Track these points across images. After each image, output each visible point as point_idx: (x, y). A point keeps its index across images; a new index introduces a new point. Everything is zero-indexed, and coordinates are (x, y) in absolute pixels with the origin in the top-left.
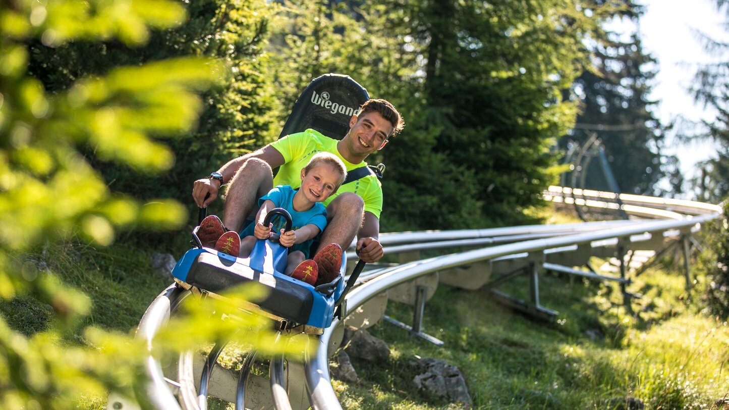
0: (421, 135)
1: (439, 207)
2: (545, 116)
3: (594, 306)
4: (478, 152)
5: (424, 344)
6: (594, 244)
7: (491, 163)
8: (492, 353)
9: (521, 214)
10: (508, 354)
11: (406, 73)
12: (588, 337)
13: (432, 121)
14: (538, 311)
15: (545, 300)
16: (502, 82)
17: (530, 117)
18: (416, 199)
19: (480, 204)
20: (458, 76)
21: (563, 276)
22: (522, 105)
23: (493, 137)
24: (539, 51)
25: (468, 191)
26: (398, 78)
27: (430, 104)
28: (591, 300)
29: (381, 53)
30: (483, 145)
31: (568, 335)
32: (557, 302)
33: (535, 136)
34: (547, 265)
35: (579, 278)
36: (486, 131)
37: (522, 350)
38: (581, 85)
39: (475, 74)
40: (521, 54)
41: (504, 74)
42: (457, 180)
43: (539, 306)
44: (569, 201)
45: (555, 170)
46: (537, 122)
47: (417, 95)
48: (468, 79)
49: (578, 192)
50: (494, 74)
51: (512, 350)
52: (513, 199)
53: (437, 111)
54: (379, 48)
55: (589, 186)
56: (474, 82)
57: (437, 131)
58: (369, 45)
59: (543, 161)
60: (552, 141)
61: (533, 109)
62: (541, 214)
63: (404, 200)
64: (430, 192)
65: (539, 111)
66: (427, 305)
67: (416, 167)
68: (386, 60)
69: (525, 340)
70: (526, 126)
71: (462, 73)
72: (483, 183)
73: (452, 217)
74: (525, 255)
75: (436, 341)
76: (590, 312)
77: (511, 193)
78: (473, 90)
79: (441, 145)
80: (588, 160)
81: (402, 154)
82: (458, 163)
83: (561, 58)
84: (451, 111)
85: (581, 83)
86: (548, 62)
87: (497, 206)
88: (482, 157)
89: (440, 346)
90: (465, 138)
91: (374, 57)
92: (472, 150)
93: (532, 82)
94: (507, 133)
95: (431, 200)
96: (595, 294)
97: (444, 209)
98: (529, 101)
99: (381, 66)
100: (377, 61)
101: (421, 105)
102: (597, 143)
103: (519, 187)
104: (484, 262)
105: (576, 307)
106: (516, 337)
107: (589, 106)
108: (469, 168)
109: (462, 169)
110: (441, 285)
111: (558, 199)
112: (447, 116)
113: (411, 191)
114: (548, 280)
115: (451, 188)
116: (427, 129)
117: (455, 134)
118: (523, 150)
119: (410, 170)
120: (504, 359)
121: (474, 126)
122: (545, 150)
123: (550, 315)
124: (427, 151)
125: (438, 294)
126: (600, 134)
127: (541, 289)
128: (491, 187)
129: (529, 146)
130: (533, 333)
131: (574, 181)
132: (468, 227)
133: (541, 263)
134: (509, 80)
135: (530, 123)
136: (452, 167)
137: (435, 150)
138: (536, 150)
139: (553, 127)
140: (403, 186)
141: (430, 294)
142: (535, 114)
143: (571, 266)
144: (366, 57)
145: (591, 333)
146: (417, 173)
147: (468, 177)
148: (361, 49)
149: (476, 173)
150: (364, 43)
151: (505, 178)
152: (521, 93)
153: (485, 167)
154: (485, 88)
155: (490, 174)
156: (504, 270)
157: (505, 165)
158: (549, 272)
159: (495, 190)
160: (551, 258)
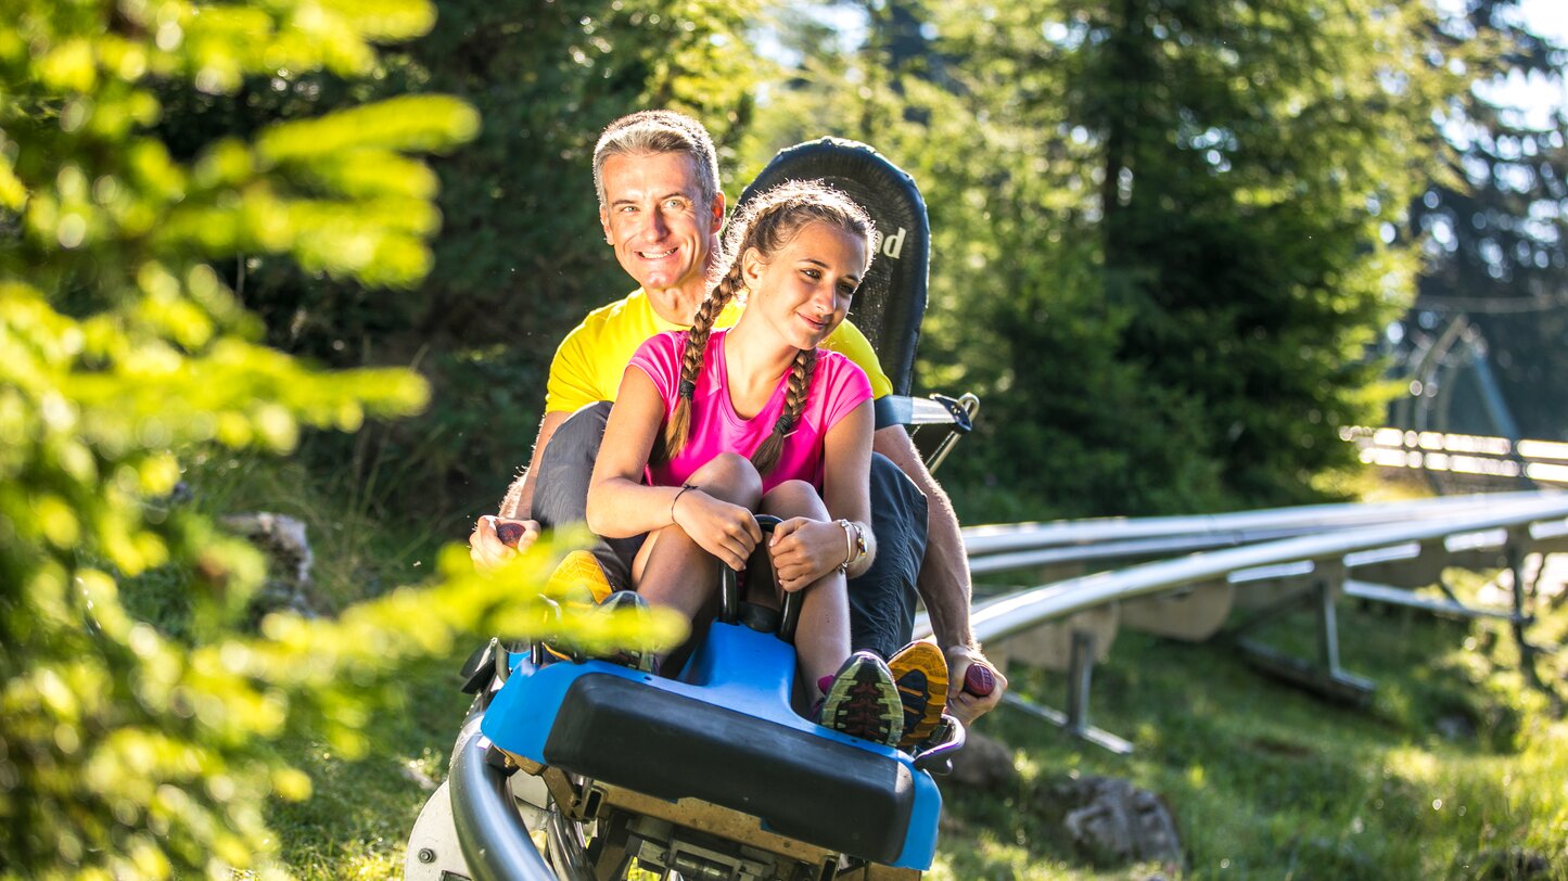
0: (1083, 327)
1: (1131, 472)
2: (1355, 282)
3: (1459, 674)
4: (1212, 359)
5: (1092, 751)
6: (1455, 544)
7: (1240, 382)
8: (1233, 767)
9: (1308, 487)
10: (1268, 769)
11: (1059, 200)
12: (1442, 734)
13: (1115, 297)
14: (1337, 684)
15: (1346, 662)
16: (1259, 213)
17: (1319, 284)
18: (1082, 459)
19: (1215, 467)
20: (1168, 204)
21: (1392, 610)
22: (1302, 260)
23: (1244, 327)
24: (1333, 145)
25: (1190, 440)
26: (1046, 212)
27: (1113, 263)
28: (1453, 658)
29: (1008, 160)
30: (1224, 348)
31: (1391, 730)
32: (1377, 664)
33: (1328, 325)
34: (1354, 588)
35: (1425, 615)
36: (1228, 316)
37: (1295, 761)
38: (1446, 218)
39: (1200, 199)
40: (1298, 152)
41: (1265, 197)
42: (1167, 420)
43: (1338, 673)
44: (1415, 461)
45: (1378, 393)
46: (1333, 292)
47: (1085, 246)
48: (1187, 208)
49: (1430, 440)
50: (1242, 197)
51: (1275, 760)
52: (1288, 458)
53: (1125, 278)
54: (1001, 151)
55: (1458, 425)
56: (1199, 214)
57: (1121, 317)
58: (982, 145)
59: (1349, 377)
60: (1363, 334)
61: (1325, 267)
62: (1346, 484)
63: (1057, 462)
64: (1111, 443)
65: (1338, 272)
66: (1097, 673)
67: (1080, 392)
68: (1016, 176)
69: (1303, 738)
70: (1313, 305)
71: (1176, 196)
72: (1222, 424)
73: (1158, 496)
74: (1305, 568)
75: (1117, 744)
76: (1447, 686)
77: (1282, 441)
78: (1197, 232)
79: (1132, 345)
80: (1451, 376)
81: (1049, 367)
82: (1169, 382)
83: (1389, 162)
84: (1151, 274)
85: (1445, 213)
86: (1354, 168)
87: (1256, 472)
88: (1221, 370)
89: (1124, 755)
90: (1183, 334)
91: (993, 171)
92: (1200, 356)
93: (1321, 210)
94: (1273, 317)
95: (1113, 461)
96: (1459, 646)
97: (1142, 478)
98: (1316, 252)
99: (1008, 191)
100: (996, 180)
101: (1092, 268)
102: (1470, 337)
103: (1303, 438)
104: (1217, 581)
105: (1421, 674)
106: (1282, 733)
107: (1464, 262)
108: (1190, 392)
109: (1178, 393)
110: (1125, 633)
111: (1397, 460)
112: (1144, 286)
113: (1071, 444)
114: (1364, 621)
115: (1154, 434)
116: (1103, 317)
117: (1163, 324)
118: (1307, 354)
119: (1067, 401)
120: (1258, 780)
121: (1203, 305)
122: (1354, 353)
123: (1359, 691)
124: (1103, 358)
125: (1116, 649)
126: (1477, 320)
127: (1342, 638)
128: (1236, 431)
129: (1317, 343)
130: (1327, 727)
131: (1421, 416)
132: (1188, 510)
133: (1339, 582)
134: (1275, 208)
135: (1321, 298)
136: (1156, 391)
137: (1122, 356)
138: (1336, 353)
139: (1368, 308)
140: (1053, 432)
141: (1101, 651)
142: (1330, 280)
143: (1409, 585)
144: (977, 169)
145: (1450, 727)
146: (1082, 407)
147: (1190, 410)
148: (965, 153)
149: (1209, 403)
150: (970, 142)
151: (1273, 418)
152: (1298, 235)
153: (1228, 392)
154: (1223, 226)
155: (1238, 405)
156: (1264, 599)
157: (1269, 387)
158: (1365, 604)
159: (1248, 438)
160: (1360, 573)
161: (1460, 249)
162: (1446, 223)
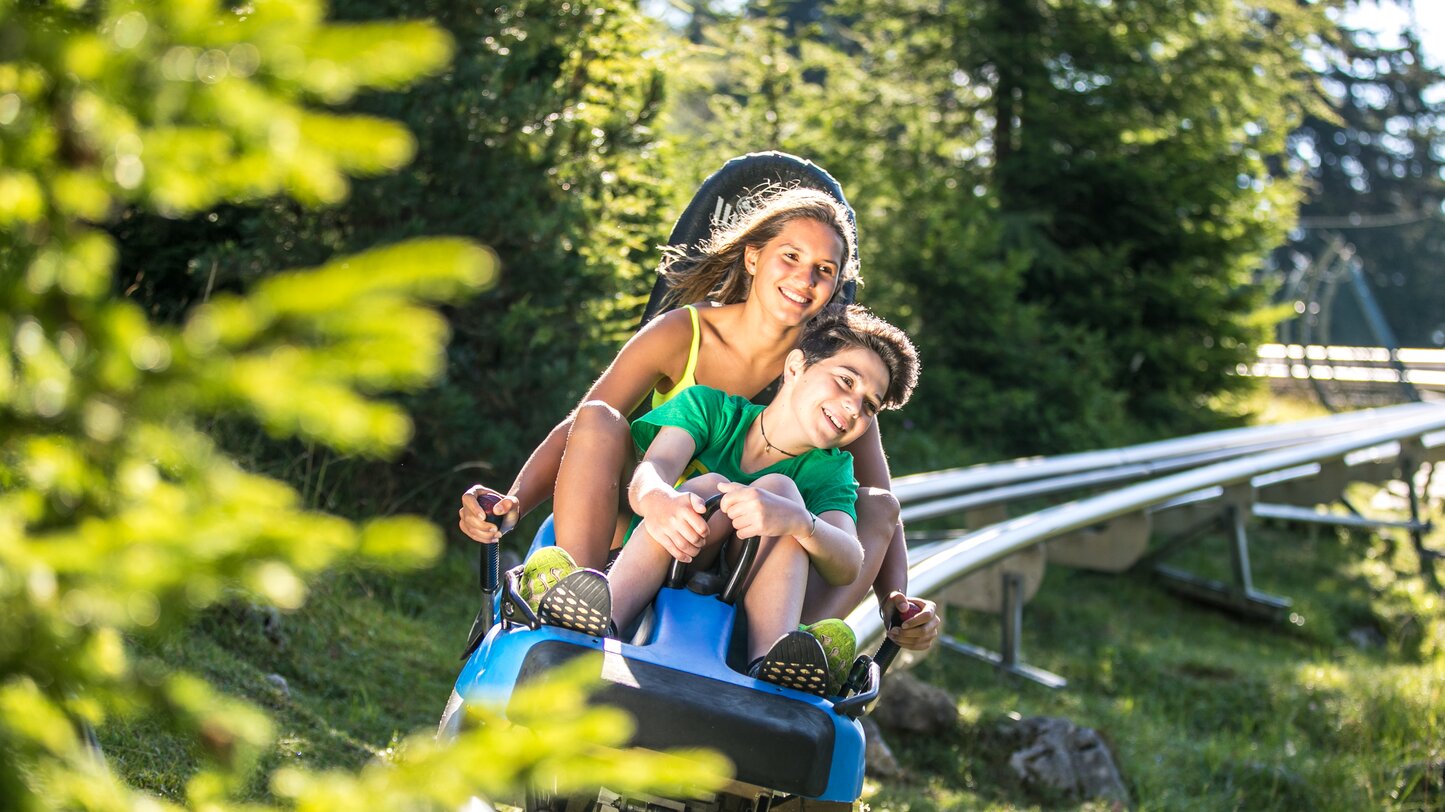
0: (991, 272)
1: (1040, 410)
2: (1237, 210)
3: (1362, 582)
4: (1109, 294)
5: (1028, 689)
6: (1353, 460)
7: (1137, 314)
8: (1163, 694)
9: (1206, 409)
10: (1197, 694)
11: (958, 150)
12: (1354, 644)
13: (1013, 241)
14: (1251, 602)
15: (1261, 577)
16: (1145, 152)
17: (1206, 215)
18: (994, 398)
19: (1120, 397)
20: (1058, 148)
21: (1295, 527)
22: (1190, 194)
23: (1136, 262)
24: (1213, 84)
25: (1095, 374)
26: (941, 161)
27: (1007, 208)
28: (1355, 570)
29: (904, 113)
30: (1118, 282)
31: (1313, 645)
32: (1288, 579)
33: (1218, 253)
34: (1262, 510)
35: (1329, 530)
36: (1123, 251)
37: (1222, 683)
38: (1309, 138)
39: (1091, 141)
40: (1178, 93)
41: (1149, 136)
42: (1071, 355)
43: (1252, 592)
44: (1300, 372)
45: (1266, 316)
46: (1220, 223)
47: (980, 191)
48: (1077, 151)
49: (1316, 352)
50: (1128, 137)
51: (1203, 684)
52: (1186, 382)
53: (1022, 222)
54: (897, 105)
55: (1337, 338)
56: (1091, 155)
57: (1022, 260)
58: (877, 100)
59: (1240, 301)
60: (1250, 261)
61: (1212, 199)
62: (1243, 407)
63: (970, 403)
64: (1020, 382)
65: (1224, 203)
66: (1027, 610)
67: (988, 334)
68: (912, 128)
69: (1228, 662)
70: (1201, 234)
71: (1065, 139)
72: (1122, 355)
73: (1067, 429)
74: (1216, 492)
75: (1051, 679)
76: (1355, 595)
77: (1182, 369)
78: (1088, 173)
79: (1035, 287)
80: (1330, 291)
81: (957, 312)
82: (1071, 319)
83: (1259, 93)
84: (1046, 218)
85: (1308, 134)
86: (1233, 105)
87: (1156, 399)
88: (1119, 303)
89: (1059, 689)
90: (1079, 270)
91: (889, 125)
92: (1097, 291)
93: (1204, 145)
94: (1166, 251)
95: (1023, 398)
96: (1362, 557)
97: (1051, 414)
98: (1202, 185)
99: (905, 142)
100: (895, 131)
101: (990, 213)
102: (1346, 254)
103: (1196, 357)
104: (1134, 514)
105: (1326, 586)
106: (1208, 657)
107: (1329, 178)
108: (1093, 328)
109: (1080, 330)
110: (1051, 567)
111: (1279, 372)
112: (1041, 228)
113: (982, 384)
114: (1268, 536)
115: (1060, 370)
116: (1002, 257)
117: (1061, 263)
118: (1200, 282)
119: (976, 344)
120: (1188, 705)
121: (1098, 243)
122: (1243, 279)
123: (1274, 608)
124: (1008, 300)
125: (1047, 584)
126: (1351, 236)
127: (1253, 555)
128: (1137, 362)
129: (1208, 272)
130: (1245, 646)
131: (1305, 333)
132: (1100, 445)
133: (1249, 506)
134: (1160, 146)
135: (1208, 228)
136: (1060, 329)
137: (1024, 297)
138: (1225, 280)
139: (1254, 231)
140: (964, 375)
141: (1031, 586)
142: (1216, 210)
143: (1311, 504)
144: (873, 125)
145: (1361, 637)
146: (990, 348)
147: (1092, 345)
148: (861, 110)
149: (1110, 336)
150: (866, 98)
151: (1169, 343)
152: (1184, 171)
153: (1126, 323)
154: (1112, 166)
155: (1136, 336)
156: (1178, 526)
157: (1164, 316)
158: (1269, 523)
159: (1149, 366)
160: (1268, 494)
161: (1324, 165)
162: (1308, 141)
